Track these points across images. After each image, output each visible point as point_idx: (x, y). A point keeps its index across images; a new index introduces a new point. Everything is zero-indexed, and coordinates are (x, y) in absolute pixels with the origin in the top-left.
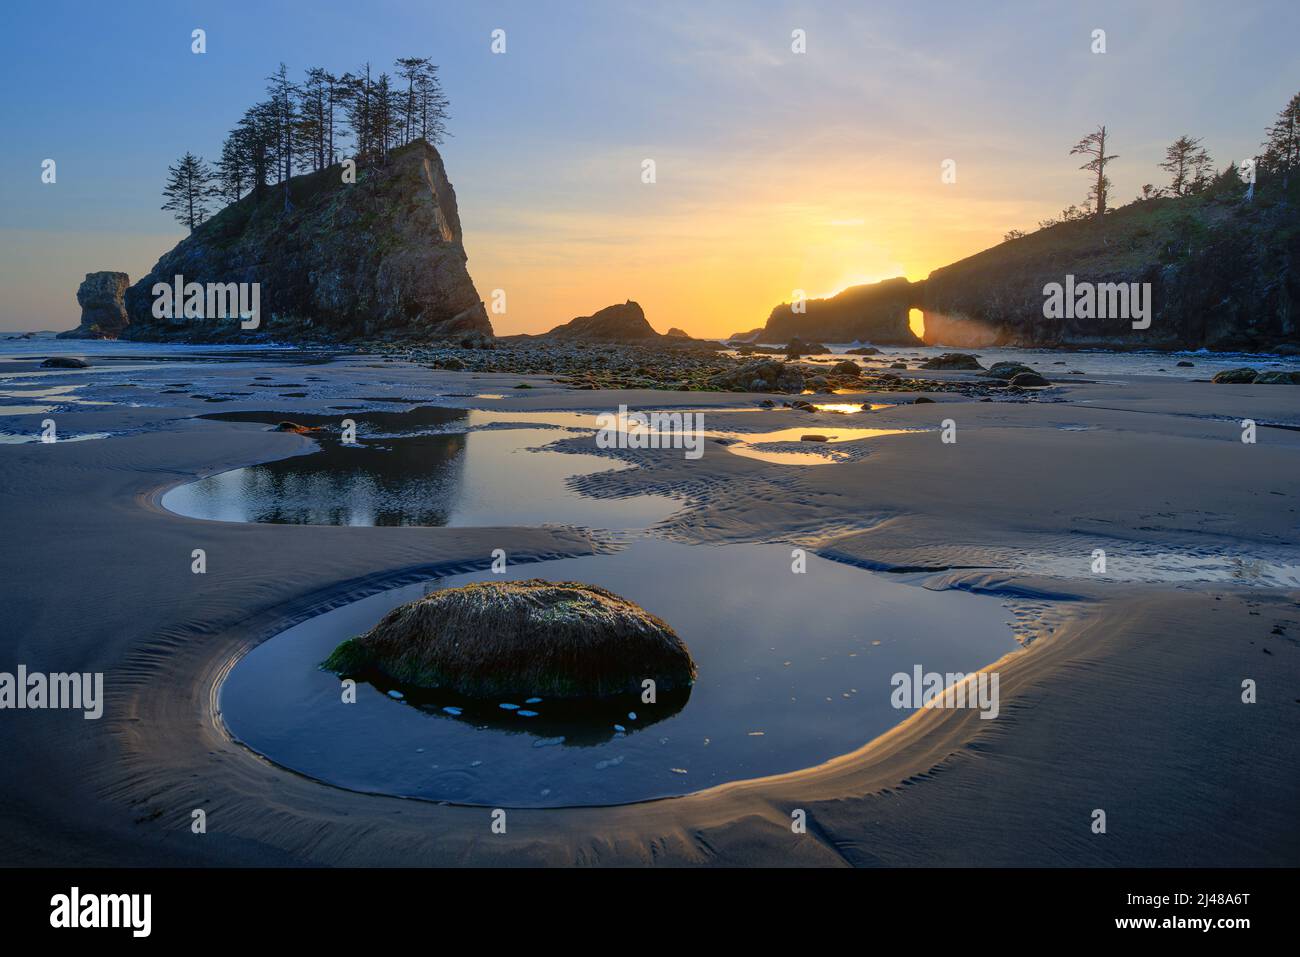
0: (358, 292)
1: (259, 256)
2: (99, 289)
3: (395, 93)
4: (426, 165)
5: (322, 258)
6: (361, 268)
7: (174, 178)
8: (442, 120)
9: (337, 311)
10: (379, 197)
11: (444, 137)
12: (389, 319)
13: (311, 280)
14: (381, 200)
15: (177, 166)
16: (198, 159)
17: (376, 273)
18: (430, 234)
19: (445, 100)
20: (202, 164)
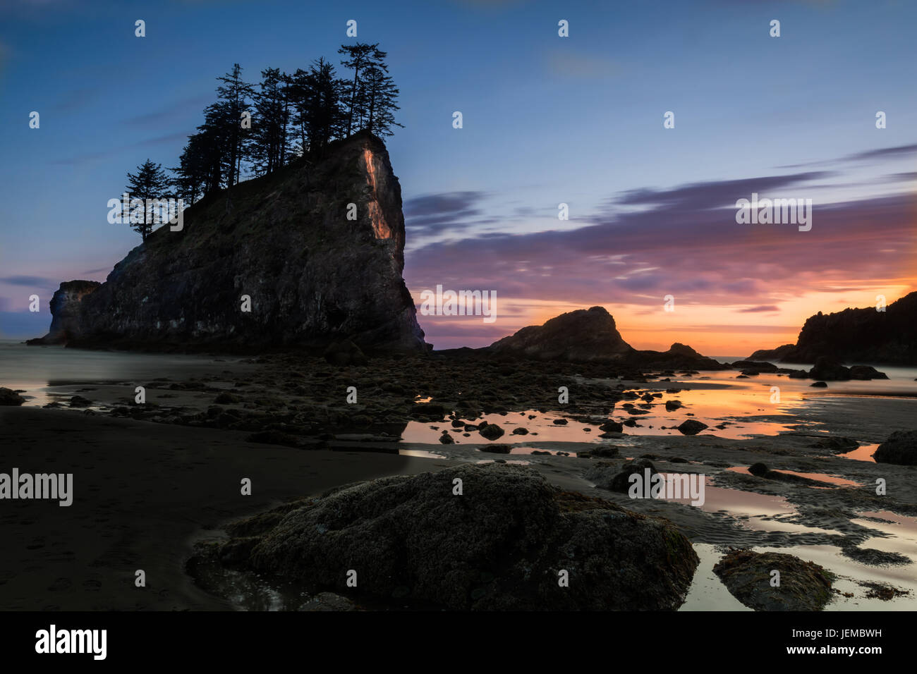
0: (280, 297)
1: (193, 262)
2: (70, 298)
3: (337, 82)
4: (368, 156)
5: (248, 260)
6: (285, 270)
7: (133, 185)
8: (391, 110)
9: (256, 319)
10: (313, 192)
11: (393, 128)
12: (309, 328)
13: (236, 285)
14: (314, 195)
15: (137, 173)
16: (157, 166)
17: (301, 275)
18: (361, 231)
19: (394, 89)
20: (160, 170)
